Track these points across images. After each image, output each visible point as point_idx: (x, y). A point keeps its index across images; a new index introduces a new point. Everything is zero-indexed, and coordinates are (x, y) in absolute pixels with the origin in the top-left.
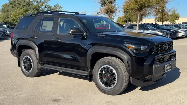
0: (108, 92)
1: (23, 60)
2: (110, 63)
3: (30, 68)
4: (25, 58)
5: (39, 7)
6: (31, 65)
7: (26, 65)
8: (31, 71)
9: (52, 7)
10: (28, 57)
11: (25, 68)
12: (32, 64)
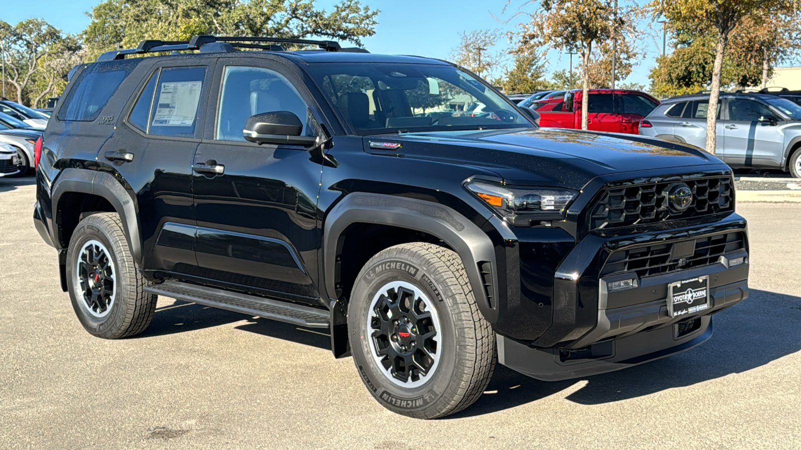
0: (404, 404)
1: (80, 260)
2: (412, 271)
3: (108, 296)
4: (87, 252)
5: (262, 14)
6: (109, 284)
7: (91, 283)
8: (109, 308)
9: (326, 16)
10: (97, 248)
11: (88, 294)
12: (114, 276)
